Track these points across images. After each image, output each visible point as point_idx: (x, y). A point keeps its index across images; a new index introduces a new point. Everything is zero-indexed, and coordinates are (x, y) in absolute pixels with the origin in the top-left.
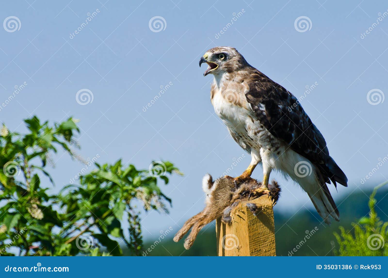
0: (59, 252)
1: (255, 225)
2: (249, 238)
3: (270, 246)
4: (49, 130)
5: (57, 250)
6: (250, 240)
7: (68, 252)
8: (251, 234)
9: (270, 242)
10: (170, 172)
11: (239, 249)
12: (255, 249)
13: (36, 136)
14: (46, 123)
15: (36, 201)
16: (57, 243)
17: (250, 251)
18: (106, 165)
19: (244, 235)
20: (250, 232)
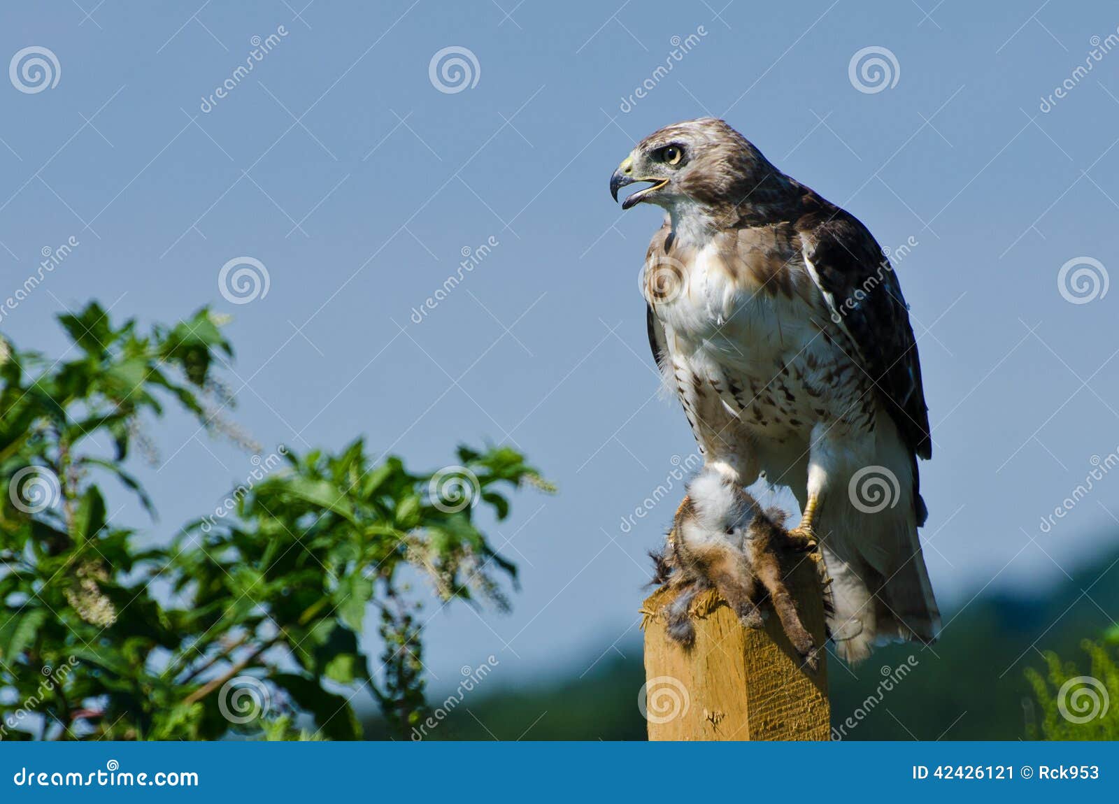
0: (165, 729)
1: (767, 647)
2: (748, 689)
3: (811, 712)
4: (138, 348)
5: (160, 724)
6: (749, 695)
7: (192, 729)
8: (755, 676)
9: (812, 701)
10: (515, 479)
11: (715, 721)
12: (766, 723)
13: (96, 366)
14: (130, 325)
15: (96, 570)
16: (158, 702)
17: (750, 730)
18: (317, 454)
19: (733, 678)
20: (750, 670)
